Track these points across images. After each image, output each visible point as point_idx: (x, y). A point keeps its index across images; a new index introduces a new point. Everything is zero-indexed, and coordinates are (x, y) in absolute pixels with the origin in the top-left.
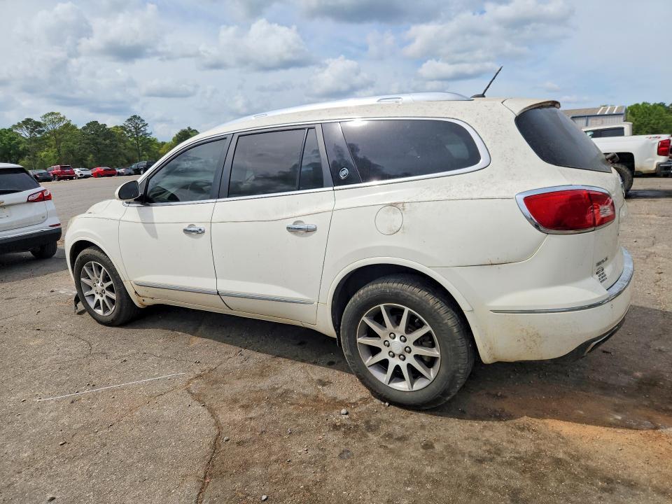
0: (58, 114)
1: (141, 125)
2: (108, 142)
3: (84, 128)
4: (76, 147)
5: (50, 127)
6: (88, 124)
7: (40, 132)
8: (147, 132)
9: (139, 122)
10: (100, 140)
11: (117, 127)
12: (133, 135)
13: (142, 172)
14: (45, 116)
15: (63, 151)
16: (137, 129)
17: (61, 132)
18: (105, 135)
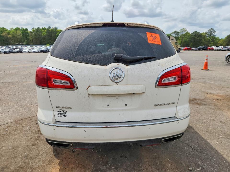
0: (185, 29)
1: (213, 32)
2: (199, 38)
3: (192, 34)
4: (188, 40)
5: (181, 33)
6: (194, 32)
7: (178, 35)
8: (215, 35)
9: (213, 31)
10: (196, 38)
11: (204, 33)
12: (209, 36)
13: (201, 50)
14: (181, 30)
15: (183, 41)
16: (211, 33)
17: (184, 35)
18: (198, 36)
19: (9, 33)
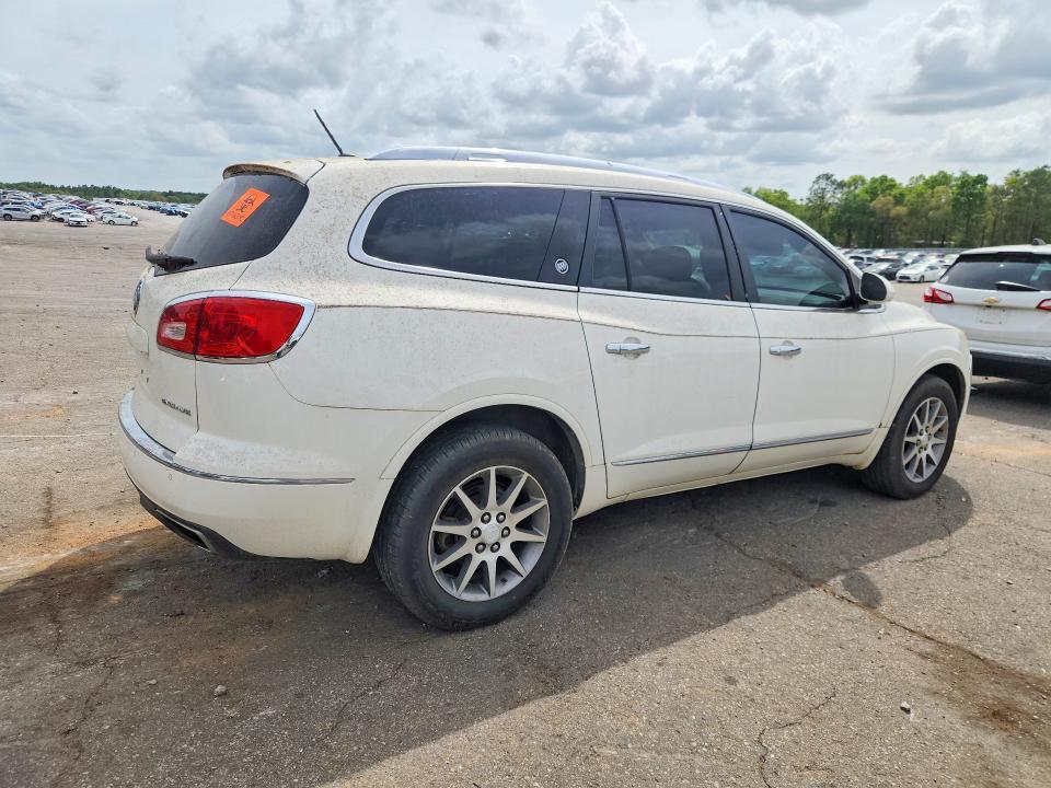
19: (899, 200)
